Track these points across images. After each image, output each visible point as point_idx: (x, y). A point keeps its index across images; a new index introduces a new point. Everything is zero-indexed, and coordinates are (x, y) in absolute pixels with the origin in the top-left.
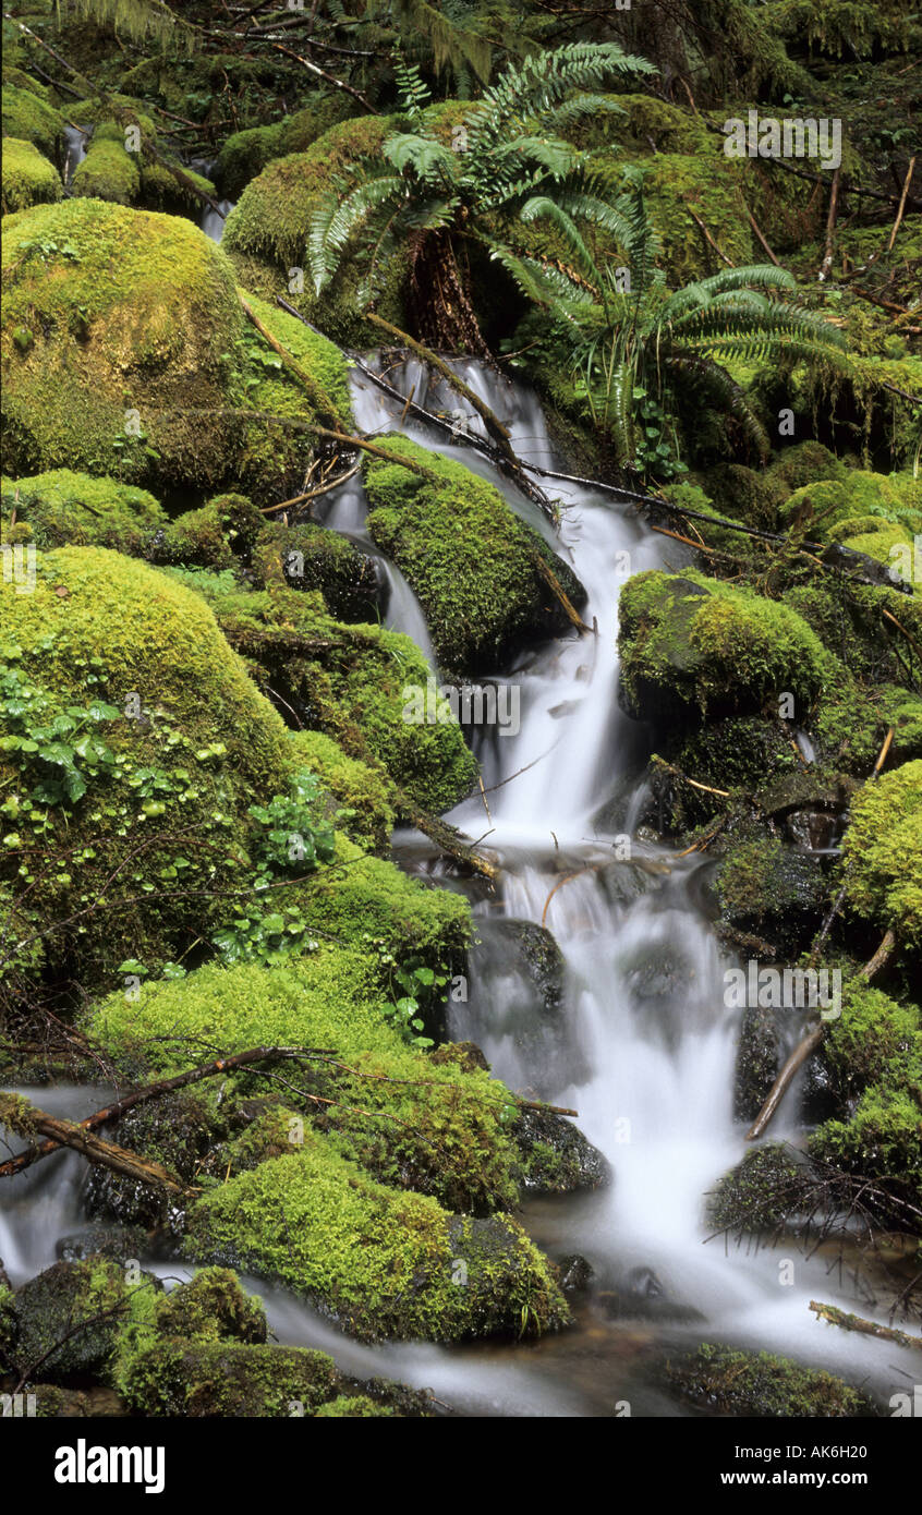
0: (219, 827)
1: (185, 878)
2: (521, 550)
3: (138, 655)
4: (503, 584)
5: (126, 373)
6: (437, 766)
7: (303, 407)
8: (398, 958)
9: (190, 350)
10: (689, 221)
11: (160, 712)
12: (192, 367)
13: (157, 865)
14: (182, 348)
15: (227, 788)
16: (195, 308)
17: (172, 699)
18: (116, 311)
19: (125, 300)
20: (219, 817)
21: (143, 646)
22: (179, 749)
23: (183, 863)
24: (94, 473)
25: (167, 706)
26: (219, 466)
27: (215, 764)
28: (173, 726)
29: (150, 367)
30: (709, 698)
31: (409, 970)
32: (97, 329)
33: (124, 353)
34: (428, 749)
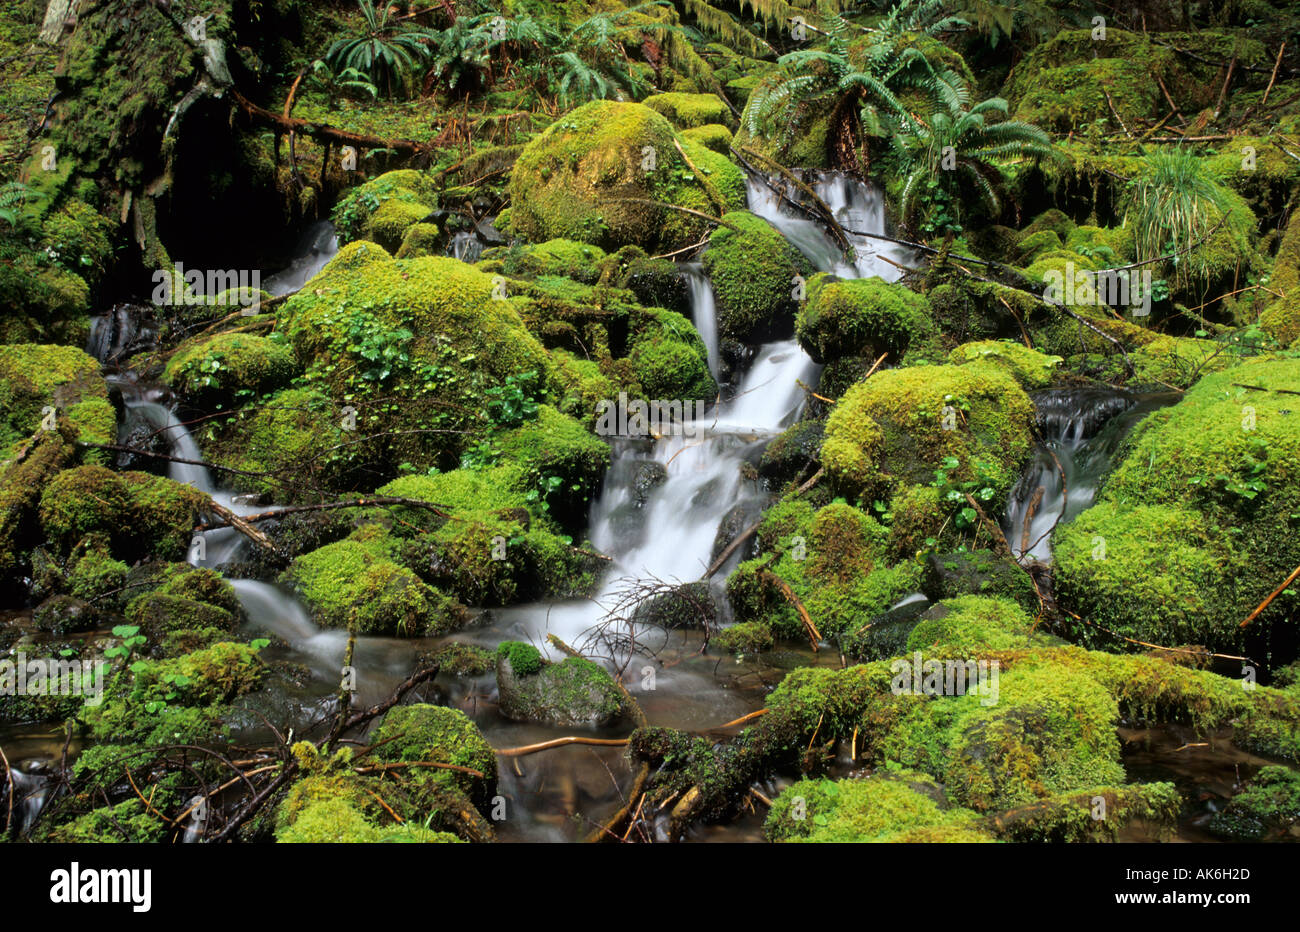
0: (469, 398)
1: (445, 424)
2: (785, 270)
3: (432, 307)
4: (772, 290)
5: (596, 186)
6: (680, 386)
7: (704, 200)
8: (541, 470)
9: (629, 172)
10: (1102, 96)
11: (443, 337)
12: (630, 181)
13: (431, 416)
14: (624, 170)
15: (480, 377)
16: (632, 149)
17: (450, 330)
18: (591, 154)
19: (597, 148)
20: (468, 392)
21: (434, 302)
22: (449, 356)
23: (444, 415)
24: (573, 239)
25: (448, 334)
26: (645, 234)
27: (472, 366)
28: (449, 344)
29: (608, 182)
30: (826, 344)
31: (547, 477)
32: (582, 165)
33: (595, 175)
34: (672, 375)
